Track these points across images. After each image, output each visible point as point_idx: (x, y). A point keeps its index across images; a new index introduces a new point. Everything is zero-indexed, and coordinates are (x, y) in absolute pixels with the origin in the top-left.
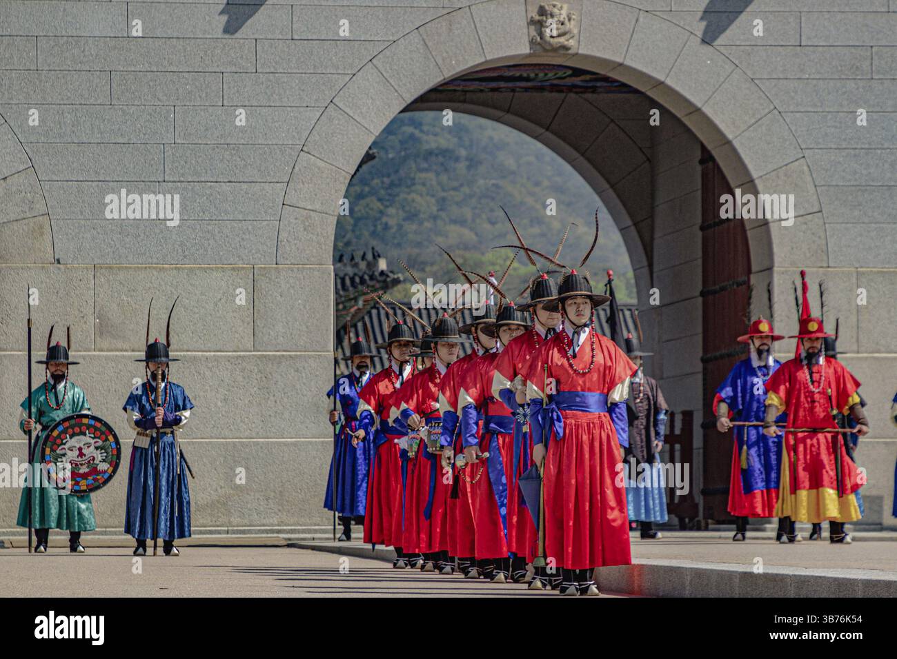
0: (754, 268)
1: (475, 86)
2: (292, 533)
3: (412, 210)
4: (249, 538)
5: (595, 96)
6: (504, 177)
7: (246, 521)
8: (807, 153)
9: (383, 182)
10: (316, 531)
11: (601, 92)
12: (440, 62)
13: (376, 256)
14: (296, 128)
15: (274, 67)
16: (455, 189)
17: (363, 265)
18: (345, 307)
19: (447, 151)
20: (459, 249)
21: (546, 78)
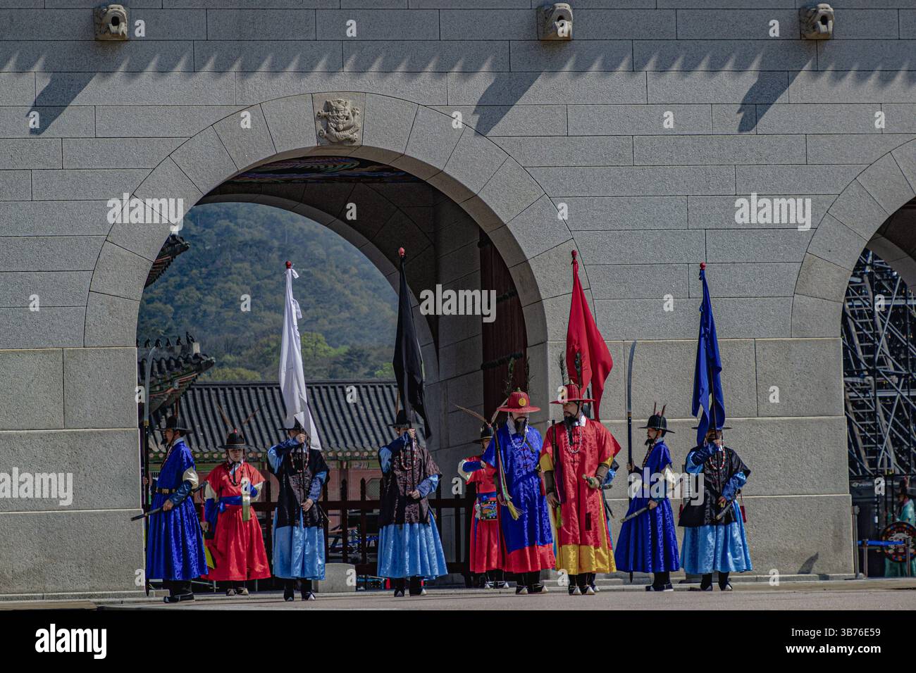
0: (530, 342)
1: (268, 178)
2: (103, 598)
3: (230, 298)
4: (61, 602)
5: (382, 185)
6: (314, 266)
7: (60, 587)
8: (576, 235)
9: (201, 273)
10: (125, 596)
11: (387, 182)
12: (234, 156)
13: (190, 341)
14: (100, 220)
15: (79, 164)
16: (269, 277)
17: (178, 349)
18: (161, 389)
19: (260, 242)
20: (272, 333)
21: (335, 170)
